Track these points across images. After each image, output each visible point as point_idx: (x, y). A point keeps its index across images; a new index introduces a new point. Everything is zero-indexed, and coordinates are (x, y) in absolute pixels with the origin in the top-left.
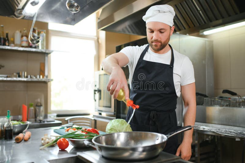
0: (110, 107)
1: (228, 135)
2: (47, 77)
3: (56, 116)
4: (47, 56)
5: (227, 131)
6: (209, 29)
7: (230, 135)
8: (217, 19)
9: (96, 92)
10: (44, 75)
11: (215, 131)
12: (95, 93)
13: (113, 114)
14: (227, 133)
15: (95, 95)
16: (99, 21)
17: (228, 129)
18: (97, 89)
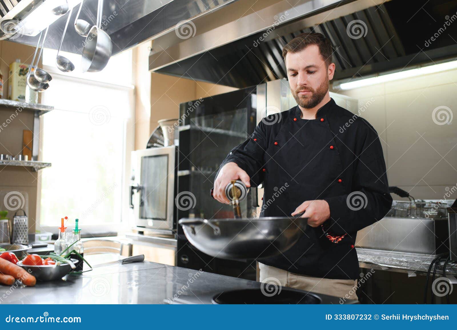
0: (165, 220)
1: (396, 267)
2: (36, 158)
3: (51, 238)
4: (38, 117)
5: (393, 260)
6: (350, 79)
7: (398, 267)
8: (364, 63)
9: (135, 191)
10: (31, 156)
11: (371, 261)
12: (132, 193)
13: (170, 232)
14: (394, 263)
15: (133, 196)
16: (153, 53)
17: (395, 257)
18: (135, 185)
